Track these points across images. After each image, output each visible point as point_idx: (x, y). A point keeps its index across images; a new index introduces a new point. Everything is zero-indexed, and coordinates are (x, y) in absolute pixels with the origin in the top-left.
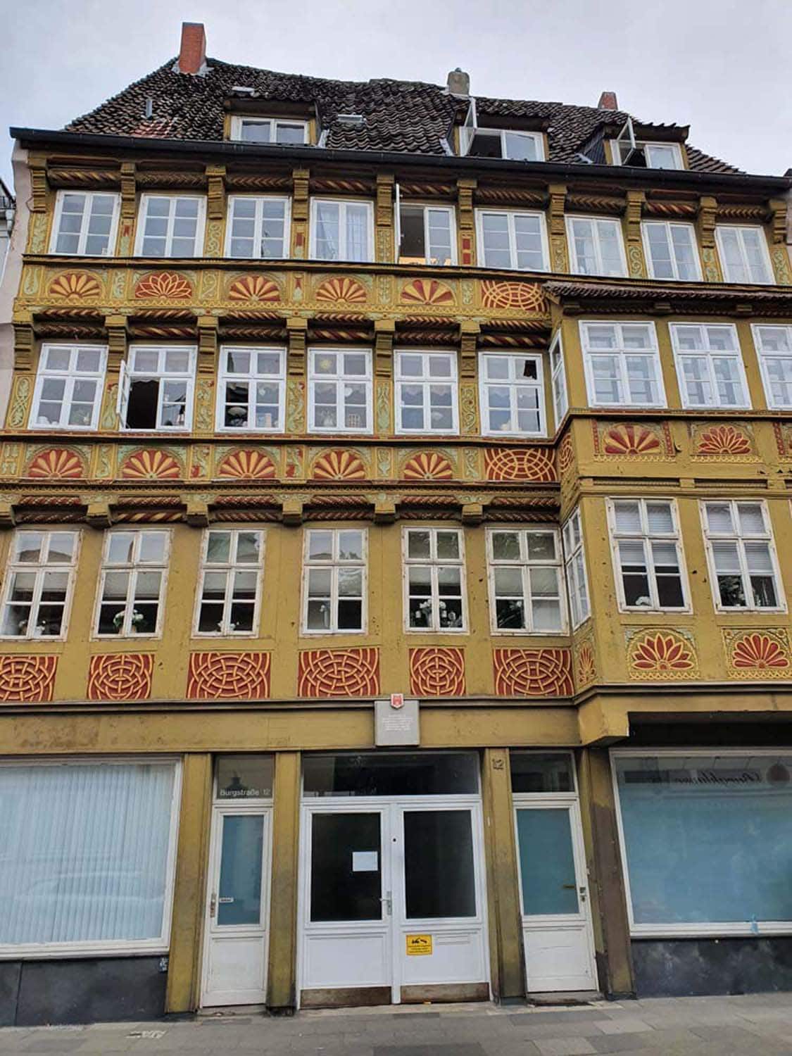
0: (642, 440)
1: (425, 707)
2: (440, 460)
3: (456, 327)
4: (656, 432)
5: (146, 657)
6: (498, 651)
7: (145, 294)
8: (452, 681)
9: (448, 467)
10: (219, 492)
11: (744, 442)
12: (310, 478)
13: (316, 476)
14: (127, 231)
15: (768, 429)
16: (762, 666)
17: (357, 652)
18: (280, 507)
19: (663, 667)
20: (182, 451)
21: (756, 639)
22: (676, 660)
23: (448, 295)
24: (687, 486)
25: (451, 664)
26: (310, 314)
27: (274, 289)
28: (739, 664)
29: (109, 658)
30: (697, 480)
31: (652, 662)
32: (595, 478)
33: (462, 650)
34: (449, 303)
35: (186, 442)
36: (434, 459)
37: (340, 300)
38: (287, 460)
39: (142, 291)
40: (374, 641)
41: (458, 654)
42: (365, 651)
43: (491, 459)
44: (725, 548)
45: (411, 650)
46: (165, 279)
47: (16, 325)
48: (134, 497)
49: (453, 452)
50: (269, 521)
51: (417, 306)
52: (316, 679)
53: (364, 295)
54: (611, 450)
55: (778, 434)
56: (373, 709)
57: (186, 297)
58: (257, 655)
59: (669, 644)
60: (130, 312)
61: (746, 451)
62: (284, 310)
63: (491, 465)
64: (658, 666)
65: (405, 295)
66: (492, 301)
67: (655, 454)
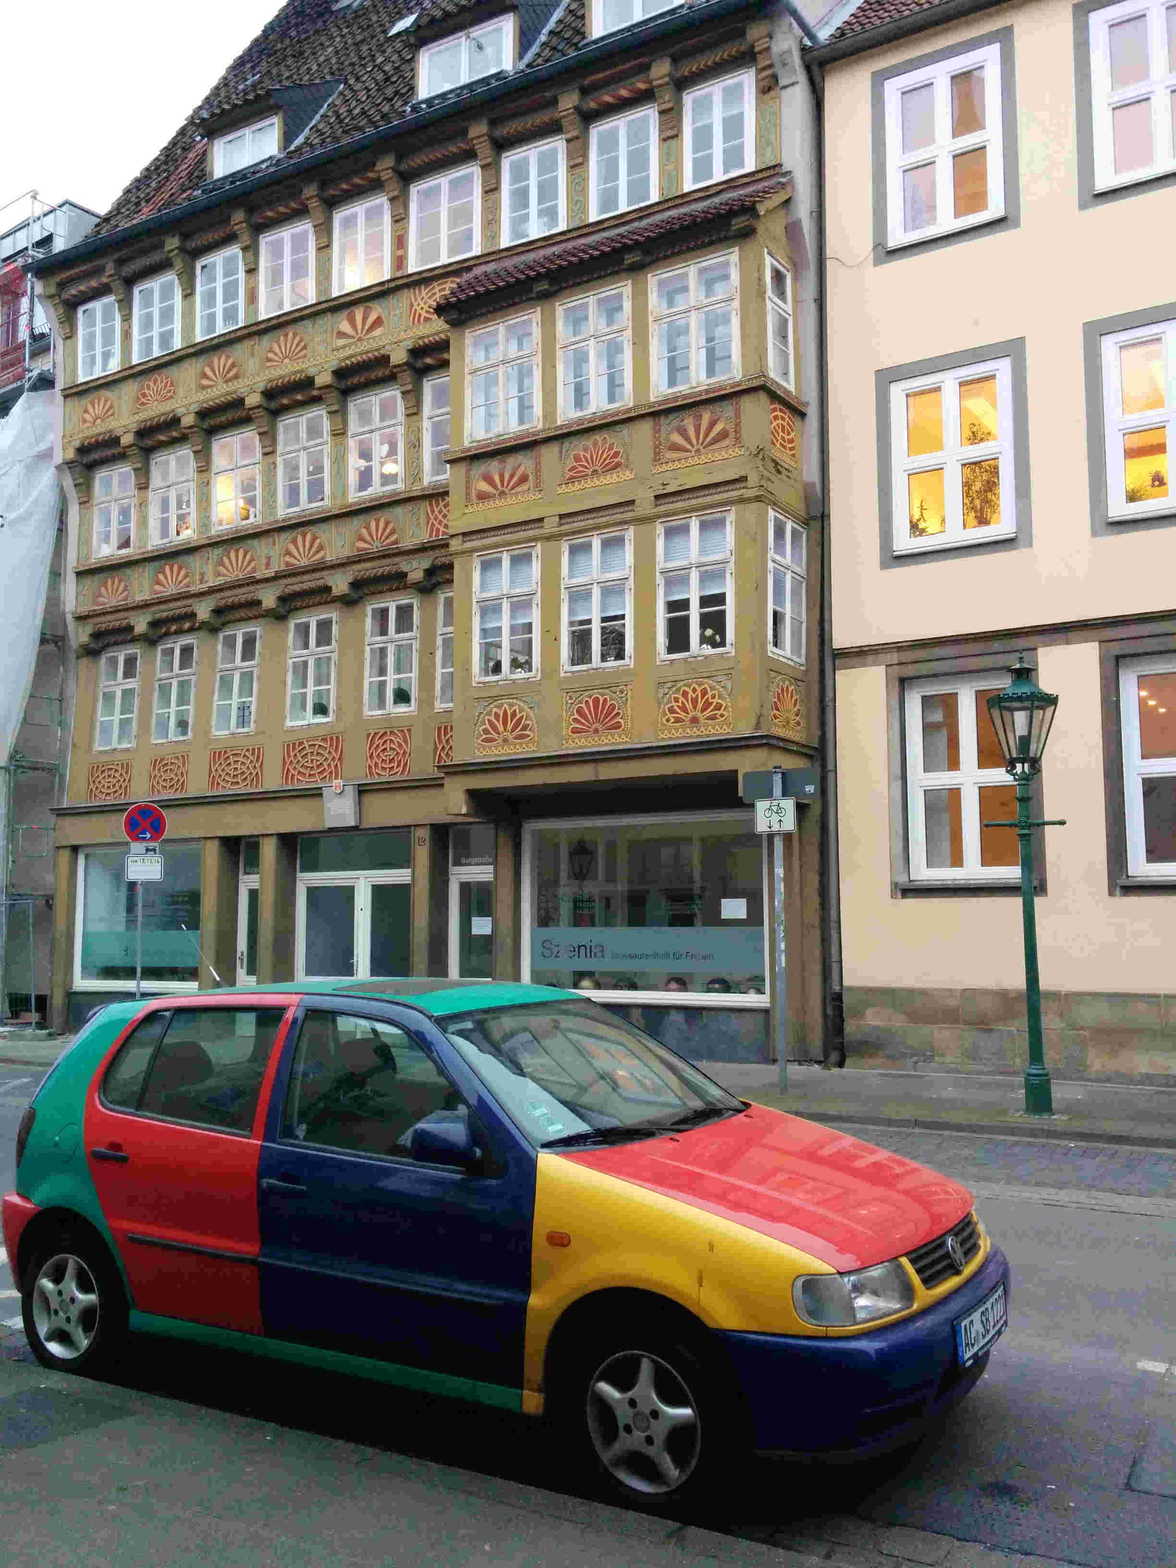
0: (512, 476)
1: (362, 791)
2: (387, 523)
3: (385, 359)
4: (524, 463)
5: (183, 757)
6: (439, 729)
7: (143, 404)
8: (399, 762)
9: (393, 532)
10: (218, 596)
11: (616, 454)
12: (283, 567)
13: (288, 564)
14: (127, 336)
15: (645, 428)
16: (596, 731)
17: (324, 740)
18: (259, 603)
19: (505, 740)
20: (189, 559)
21: (596, 701)
22: (517, 732)
23: (378, 322)
24: (551, 526)
25: (400, 745)
26: (261, 387)
27: (233, 365)
28: (575, 731)
29: (162, 760)
30: (561, 517)
31: (495, 736)
32: (464, 534)
33: (409, 730)
34: (378, 332)
35: (190, 550)
36: (381, 523)
37: (286, 361)
38: (266, 552)
39: (140, 401)
40: (339, 728)
41: (406, 732)
42: (332, 738)
43: (433, 512)
44: (579, 595)
45: (369, 735)
46: (155, 382)
47: (67, 463)
48: (163, 612)
49: (399, 511)
50: (256, 617)
51: (349, 346)
52: (295, 768)
53: (305, 348)
54: (483, 497)
55: (657, 431)
56: (321, 795)
57: (171, 397)
58: (253, 750)
59: (514, 714)
60: (134, 427)
61: (617, 466)
62: (240, 387)
63: (432, 520)
64: (500, 741)
65: (341, 335)
66: (420, 315)
67: (524, 492)
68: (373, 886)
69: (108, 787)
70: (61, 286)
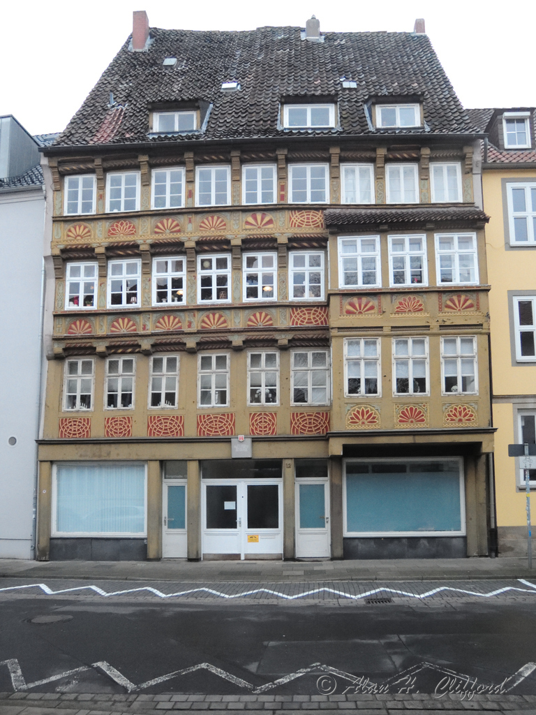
0: (365, 306)
1: (254, 440)
2: (266, 315)
3: (275, 240)
4: (373, 302)
5: (128, 418)
6: (293, 414)
7: (112, 234)
8: (270, 429)
9: (270, 319)
10: (156, 337)
11: (420, 305)
12: (199, 328)
13: (203, 327)
14: (101, 197)
15: (434, 297)
16: (412, 422)
17: (224, 415)
18: (185, 344)
19: (363, 423)
20: (137, 317)
21: (411, 409)
22: (369, 420)
23: (270, 222)
24: (387, 331)
25: (270, 420)
26: (196, 239)
27: (177, 225)
28: (401, 421)
29: (113, 419)
30: (392, 327)
31: (357, 421)
32: (339, 328)
33: (275, 414)
34: (271, 226)
35: (137, 313)
36: (263, 314)
37: (213, 229)
38: (187, 319)
39: (111, 233)
40: (232, 410)
41: (273, 415)
42: (228, 415)
43: (294, 313)
44: (403, 363)
45: (251, 414)
46: (122, 224)
47: (53, 256)
48: (116, 342)
49: (273, 310)
50: (181, 351)
51: (253, 229)
52: (205, 428)
53: (225, 225)
54: (349, 312)
55: (440, 299)
56: (230, 442)
57: (133, 234)
58: (177, 417)
59: (367, 412)
60: (106, 244)
61: (421, 310)
62: (182, 237)
63: (293, 317)
64: (360, 423)
65: (247, 223)
66: (295, 223)
67: (371, 314)
68: (248, 486)
69: (75, 431)
70: (60, 163)
